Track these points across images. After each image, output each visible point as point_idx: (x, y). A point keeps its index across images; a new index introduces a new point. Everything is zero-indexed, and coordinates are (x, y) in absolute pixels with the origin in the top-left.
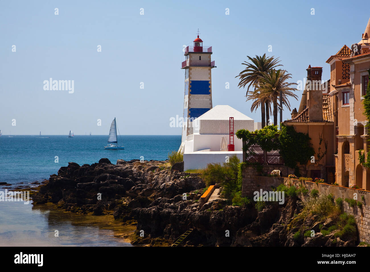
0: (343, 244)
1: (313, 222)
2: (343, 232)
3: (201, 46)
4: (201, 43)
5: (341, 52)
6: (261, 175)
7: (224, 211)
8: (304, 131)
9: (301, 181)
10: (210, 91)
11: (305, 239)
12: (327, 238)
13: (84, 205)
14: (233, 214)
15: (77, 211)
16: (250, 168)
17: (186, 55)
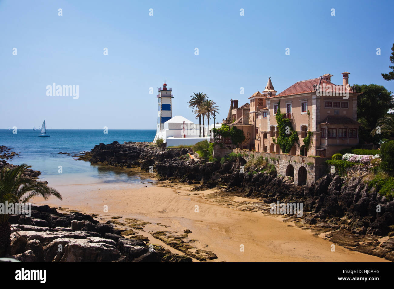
0: (270, 176)
1: (255, 168)
2: (270, 172)
3: (166, 87)
4: (166, 86)
5: (257, 94)
6: (222, 148)
7: (206, 164)
8: (240, 129)
9: (244, 151)
10: (171, 109)
11: (253, 175)
12: (264, 174)
13: (121, 163)
14: (210, 166)
15: (118, 166)
16: (217, 145)
17: (159, 91)
